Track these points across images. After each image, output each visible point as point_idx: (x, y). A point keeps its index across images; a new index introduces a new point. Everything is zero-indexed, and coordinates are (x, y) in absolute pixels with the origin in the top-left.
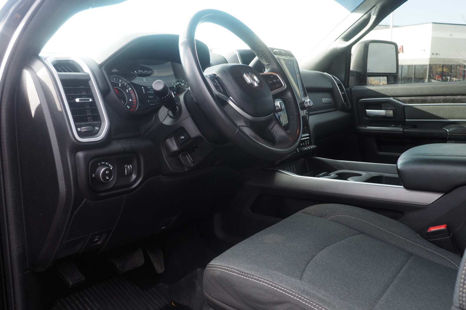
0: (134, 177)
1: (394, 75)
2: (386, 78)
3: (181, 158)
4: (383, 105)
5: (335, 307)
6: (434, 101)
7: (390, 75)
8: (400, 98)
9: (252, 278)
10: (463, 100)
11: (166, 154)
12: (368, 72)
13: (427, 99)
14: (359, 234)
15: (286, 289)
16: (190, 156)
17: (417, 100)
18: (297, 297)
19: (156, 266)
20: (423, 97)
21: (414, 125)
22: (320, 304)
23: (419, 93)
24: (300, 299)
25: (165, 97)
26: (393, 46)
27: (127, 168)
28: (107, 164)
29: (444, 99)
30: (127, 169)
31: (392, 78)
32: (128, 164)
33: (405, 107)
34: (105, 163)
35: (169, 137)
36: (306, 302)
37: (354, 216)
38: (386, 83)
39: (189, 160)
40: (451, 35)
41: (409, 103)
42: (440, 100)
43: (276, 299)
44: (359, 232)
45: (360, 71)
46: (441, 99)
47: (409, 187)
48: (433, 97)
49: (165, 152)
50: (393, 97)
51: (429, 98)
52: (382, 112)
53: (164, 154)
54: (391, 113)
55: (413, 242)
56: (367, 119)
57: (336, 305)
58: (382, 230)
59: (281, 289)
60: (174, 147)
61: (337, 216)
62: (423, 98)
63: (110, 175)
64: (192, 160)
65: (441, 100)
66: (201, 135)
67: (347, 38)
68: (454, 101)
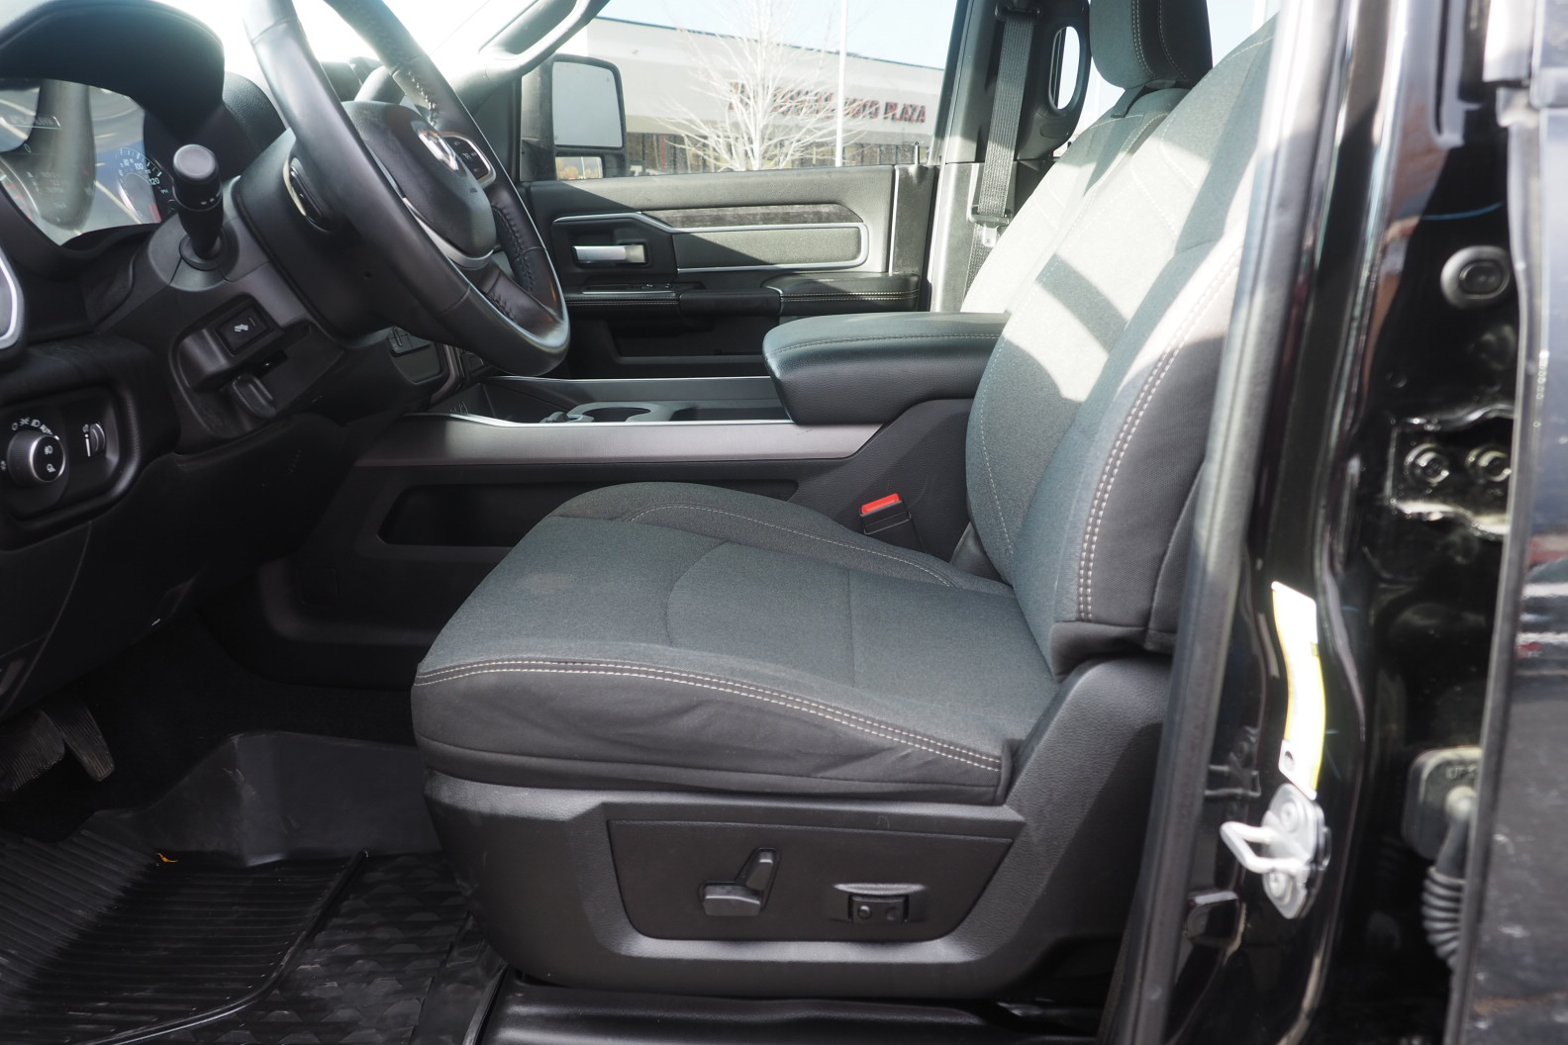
0: (113, 458)
1: (616, 152)
2: (598, 160)
3: (238, 392)
4: (617, 232)
5: (812, 687)
6: (741, 220)
7: (607, 154)
8: (660, 214)
9: (598, 669)
10: (805, 216)
11: (187, 383)
12: (556, 142)
13: (725, 215)
14: (723, 543)
15: (693, 673)
16: (261, 386)
17: (702, 216)
18: (726, 686)
19: (85, 759)
20: (715, 209)
21: (698, 282)
22: (781, 689)
23: (705, 200)
24: (733, 688)
25: (212, 200)
26: (609, 73)
27: (88, 433)
28: (37, 424)
29: (763, 214)
30: (92, 438)
31: (612, 161)
32: (91, 423)
33: (674, 236)
34: (30, 422)
35: (193, 329)
36: (749, 692)
37: (696, 505)
38: (601, 175)
39: (256, 395)
40: (635, 52)
41: (683, 227)
42: (754, 215)
43: (676, 703)
44: (718, 541)
45: (536, 140)
46: (757, 214)
47: (804, 420)
48: (739, 208)
49: (184, 377)
50: (642, 210)
51: (730, 211)
52: (615, 252)
53: (182, 382)
54: (637, 253)
55: (840, 542)
56: (579, 270)
57: (812, 684)
58: (768, 527)
59: (680, 678)
60: (212, 360)
61: (654, 512)
62: (715, 212)
63: (55, 460)
64: (270, 396)
65: (758, 217)
66: (309, 317)
67: (516, 44)
68: (786, 219)
